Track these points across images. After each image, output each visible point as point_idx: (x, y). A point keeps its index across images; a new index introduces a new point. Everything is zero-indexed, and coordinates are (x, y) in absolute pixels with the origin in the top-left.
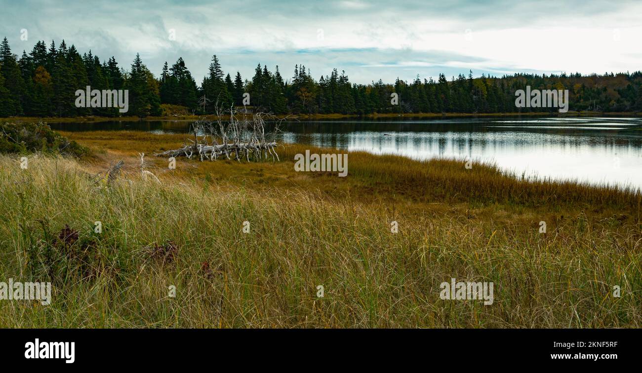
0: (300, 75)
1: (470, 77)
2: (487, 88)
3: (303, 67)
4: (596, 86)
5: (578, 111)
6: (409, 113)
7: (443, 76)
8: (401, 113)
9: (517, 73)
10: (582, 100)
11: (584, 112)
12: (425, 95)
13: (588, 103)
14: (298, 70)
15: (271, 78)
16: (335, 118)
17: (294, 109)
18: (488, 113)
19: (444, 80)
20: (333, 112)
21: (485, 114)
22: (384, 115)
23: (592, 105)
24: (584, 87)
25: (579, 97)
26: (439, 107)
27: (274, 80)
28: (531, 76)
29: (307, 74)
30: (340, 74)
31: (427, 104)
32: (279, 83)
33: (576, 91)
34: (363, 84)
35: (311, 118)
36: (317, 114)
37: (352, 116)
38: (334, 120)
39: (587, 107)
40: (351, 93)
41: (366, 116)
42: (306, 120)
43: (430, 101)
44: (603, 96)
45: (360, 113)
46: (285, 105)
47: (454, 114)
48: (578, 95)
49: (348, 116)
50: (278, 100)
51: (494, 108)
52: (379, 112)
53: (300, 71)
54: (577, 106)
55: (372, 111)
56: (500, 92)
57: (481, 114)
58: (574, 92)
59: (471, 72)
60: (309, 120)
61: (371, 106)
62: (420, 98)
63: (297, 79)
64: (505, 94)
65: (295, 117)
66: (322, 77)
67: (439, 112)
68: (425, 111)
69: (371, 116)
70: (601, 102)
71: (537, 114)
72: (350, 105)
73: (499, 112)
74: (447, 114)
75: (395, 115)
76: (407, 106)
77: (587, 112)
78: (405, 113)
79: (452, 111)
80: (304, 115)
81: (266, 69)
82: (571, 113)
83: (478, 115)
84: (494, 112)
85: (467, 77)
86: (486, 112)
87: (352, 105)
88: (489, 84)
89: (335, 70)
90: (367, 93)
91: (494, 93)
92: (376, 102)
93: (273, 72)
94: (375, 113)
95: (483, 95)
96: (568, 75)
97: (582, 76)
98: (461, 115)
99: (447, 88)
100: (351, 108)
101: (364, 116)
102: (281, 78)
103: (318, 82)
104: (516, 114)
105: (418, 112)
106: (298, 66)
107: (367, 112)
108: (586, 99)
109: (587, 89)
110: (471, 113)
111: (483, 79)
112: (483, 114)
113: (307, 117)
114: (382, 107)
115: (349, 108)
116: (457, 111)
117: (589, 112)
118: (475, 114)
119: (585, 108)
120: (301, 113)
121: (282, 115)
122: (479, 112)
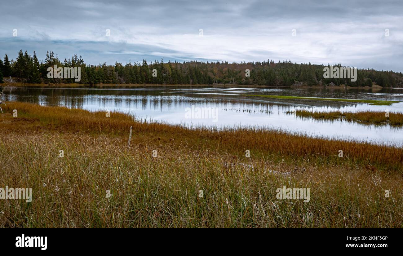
0: (50, 58)
1: (162, 62)
2: (172, 69)
3: (53, 52)
4: (236, 69)
5: (224, 84)
6: (123, 84)
7: (145, 61)
8: (118, 83)
9: (192, 61)
10: (227, 78)
11: (228, 84)
12: (133, 73)
13: (230, 79)
14: (49, 54)
15: (29, 59)
16: (74, 86)
17: (46, 80)
18: (172, 84)
19: (146, 63)
20: (73, 82)
21: (170, 85)
22: (107, 85)
23: (232, 81)
24: (228, 70)
25: (225, 76)
26: (142, 81)
27: (32, 61)
28: (200, 62)
29: (55, 57)
30: (78, 58)
31: (134, 78)
32: (36, 62)
33: (224, 72)
34: (94, 65)
35: (58, 86)
36: (62, 84)
37: (85, 85)
38: (74, 87)
39: (230, 82)
40: (85, 70)
41: (95, 85)
42: (54, 87)
43: (136, 76)
44: (238, 76)
45: (90, 83)
46: (39, 77)
47: (152, 85)
48: (225, 75)
49: (83, 85)
50: (34, 74)
51: (176, 81)
52: (103, 83)
53: (50, 55)
54: (224, 81)
55: (99, 82)
56: (179, 72)
57: (167, 85)
58: (223, 73)
59: (162, 59)
60: (56, 87)
61: (98, 79)
62: (130, 74)
63: (48, 61)
64: (183, 73)
65: (47, 85)
66: (66, 60)
67: (142, 83)
68: (133, 82)
69: (98, 85)
70: (237, 79)
71: (201, 85)
72: (84, 78)
73: (179, 84)
74: (147, 85)
75: (114, 85)
76: (122, 79)
77: (229, 84)
78: (120, 84)
79: (150, 83)
80: (53, 84)
81: (26, 53)
82: (221, 85)
83: (166, 85)
84: (176, 84)
85: (160, 63)
86: (171, 84)
87: (85, 78)
88: (173, 66)
89: (76, 55)
90: (96, 71)
91: (176, 72)
92: (102, 77)
93: (31, 56)
94: (101, 83)
95: (169, 74)
96: (221, 62)
97: (229, 63)
98: (156, 85)
99: (148, 68)
100: (85, 80)
101: (93, 85)
102: (37, 59)
103: (63, 63)
104: (188, 85)
105: (128, 83)
106: (49, 52)
107: (95, 83)
108: (229, 77)
109: (231, 71)
110: (162, 84)
111: (170, 64)
112: (168, 85)
113: (54, 85)
114: (106, 79)
115: (84, 80)
116: (153, 83)
117: (231, 84)
118: (164, 85)
119: (228, 82)
120: (51, 82)
121: (38, 84)
122: (167, 84)
